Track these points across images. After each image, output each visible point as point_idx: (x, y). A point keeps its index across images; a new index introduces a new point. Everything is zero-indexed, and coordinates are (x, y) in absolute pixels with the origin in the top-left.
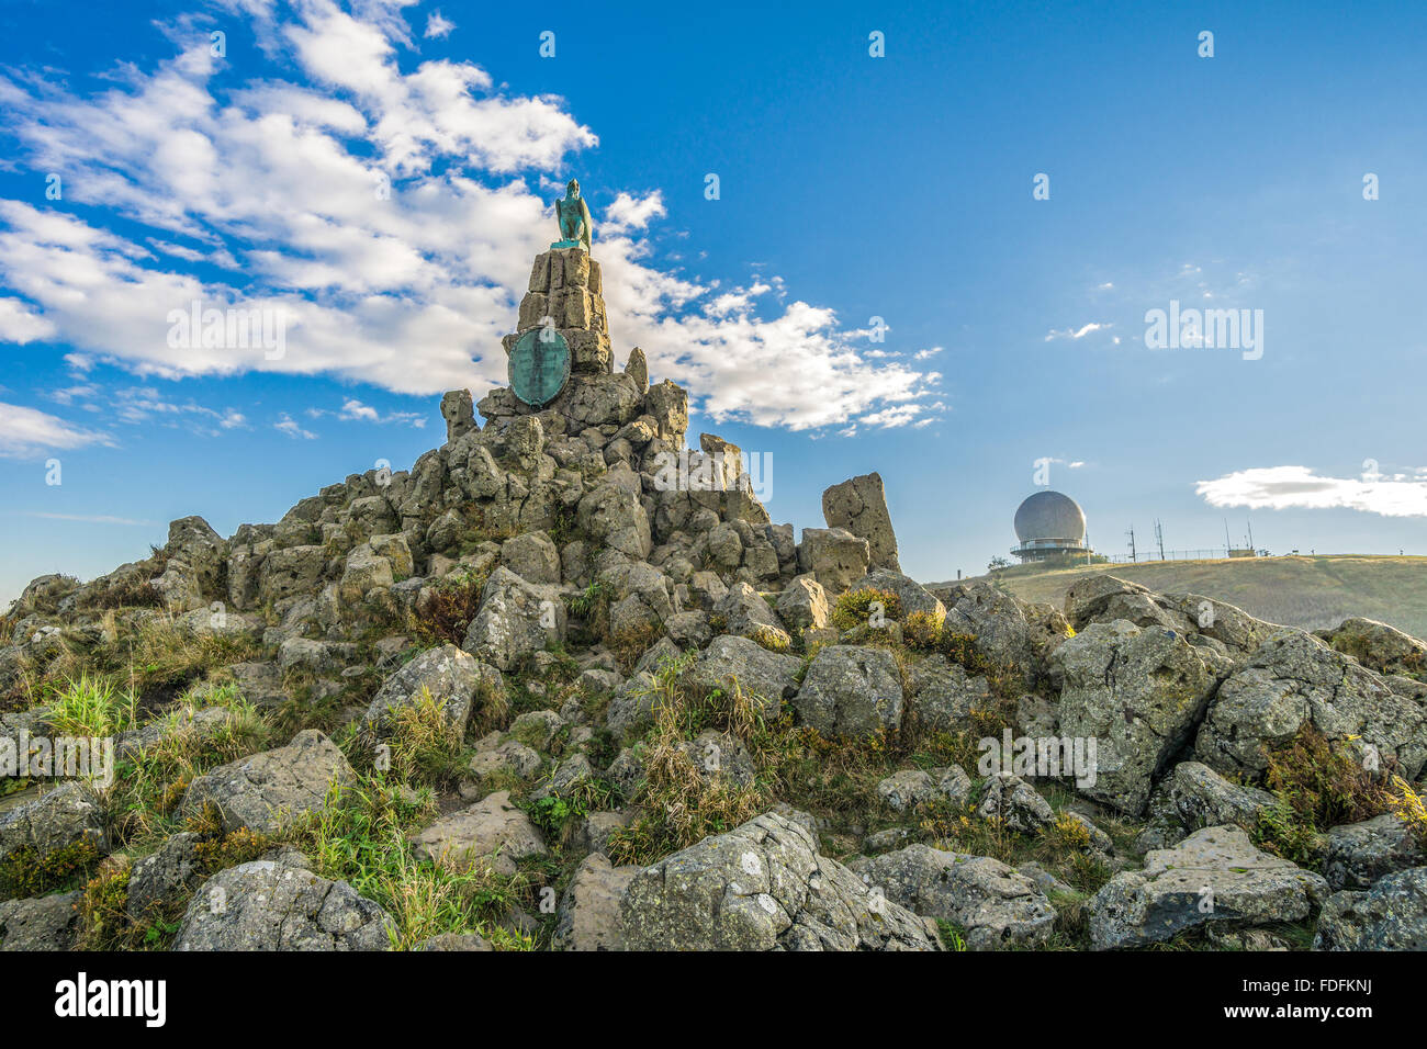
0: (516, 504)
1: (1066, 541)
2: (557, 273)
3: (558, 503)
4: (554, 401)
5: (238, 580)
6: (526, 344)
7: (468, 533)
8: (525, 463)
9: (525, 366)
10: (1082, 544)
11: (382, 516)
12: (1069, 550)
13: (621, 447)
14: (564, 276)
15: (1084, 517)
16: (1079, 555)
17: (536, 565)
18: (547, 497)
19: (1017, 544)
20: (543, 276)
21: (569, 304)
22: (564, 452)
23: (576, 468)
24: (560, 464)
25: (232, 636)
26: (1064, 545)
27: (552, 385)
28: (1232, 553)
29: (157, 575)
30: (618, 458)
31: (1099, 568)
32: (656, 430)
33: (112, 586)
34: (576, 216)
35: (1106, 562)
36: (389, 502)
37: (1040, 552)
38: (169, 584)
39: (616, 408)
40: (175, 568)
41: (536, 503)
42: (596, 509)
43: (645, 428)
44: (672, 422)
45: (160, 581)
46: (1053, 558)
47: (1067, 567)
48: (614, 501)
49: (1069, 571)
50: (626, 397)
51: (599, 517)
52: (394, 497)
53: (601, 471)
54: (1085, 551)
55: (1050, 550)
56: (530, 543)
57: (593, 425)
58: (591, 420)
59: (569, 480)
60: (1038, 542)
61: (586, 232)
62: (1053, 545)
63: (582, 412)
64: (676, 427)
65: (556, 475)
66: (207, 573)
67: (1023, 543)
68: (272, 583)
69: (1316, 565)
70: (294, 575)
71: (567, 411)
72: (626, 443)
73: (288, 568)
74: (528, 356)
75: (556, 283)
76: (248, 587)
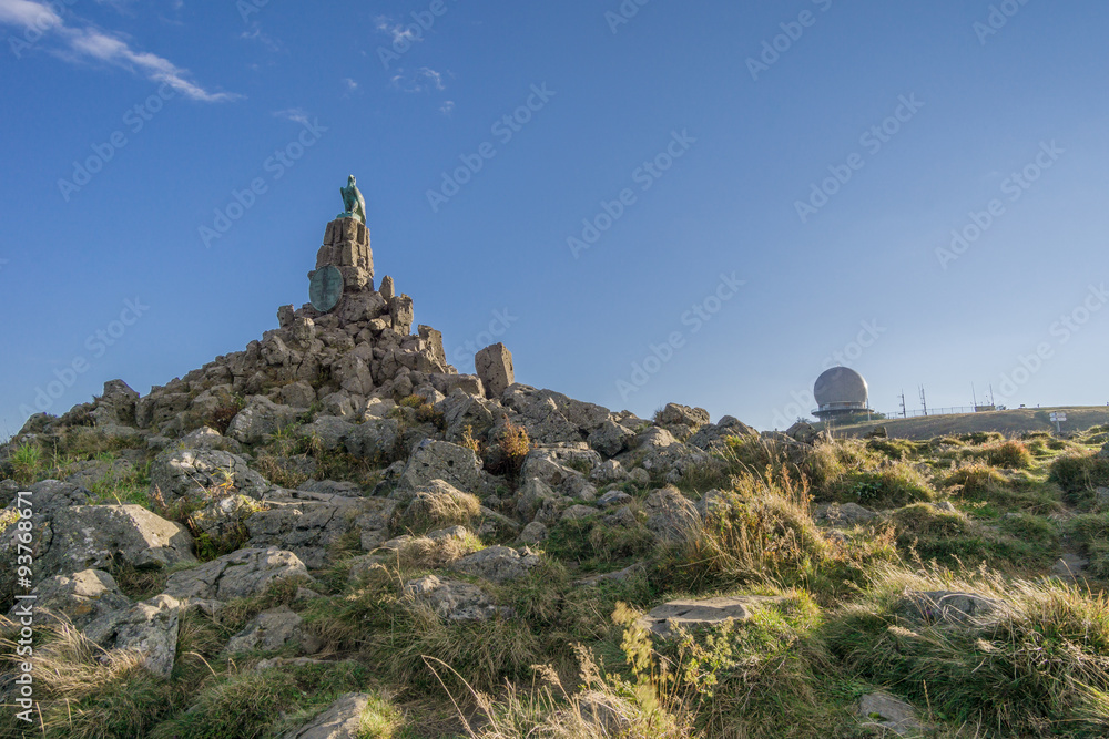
0: (295, 367)
1: (853, 404)
2: (338, 233)
3: (320, 366)
4: (333, 309)
5: (140, 412)
6: (319, 276)
7: (266, 384)
8: (303, 344)
9: (318, 289)
10: (864, 406)
11: (224, 377)
12: (855, 410)
13: (364, 334)
14: (342, 235)
15: (866, 385)
16: (862, 414)
17: (300, 399)
18: (313, 363)
19: (816, 408)
20: (331, 235)
21: (344, 252)
22: (329, 338)
23: (335, 346)
24: (327, 344)
25: (127, 437)
26: (851, 407)
27: (332, 301)
28: (977, 408)
29: (93, 409)
30: (362, 341)
31: (875, 423)
32: (389, 324)
33: (71, 416)
34: (352, 198)
35: (882, 418)
36: (228, 369)
37: (833, 412)
38: (99, 414)
39: (365, 312)
40: (103, 406)
41: (306, 366)
42: (337, 368)
43: (381, 324)
44: (400, 318)
45: (94, 412)
46: (842, 416)
47: (854, 423)
48: (347, 363)
49: (854, 426)
50: (371, 304)
51: (338, 372)
52: (231, 366)
53: (349, 347)
54: (866, 410)
55: (840, 411)
56: (296, 387)
57: (354, 322)
58: (353, 319)
59: (328, 353)
60: (831, 405)
61: (359, 206)
62: (844, 407)
63: (348, 315)
64: (403, 321)
65: (322, 351)
66: (124, 409)
67: (821, 406)
68: (159, 413)
69: (1036, 415)
70: (171, 409)
71: (341, 315)
72: (367, 331)
73: (167, 405)
74: (319, 283)
75: (338, 239)
76: (147, 416)
